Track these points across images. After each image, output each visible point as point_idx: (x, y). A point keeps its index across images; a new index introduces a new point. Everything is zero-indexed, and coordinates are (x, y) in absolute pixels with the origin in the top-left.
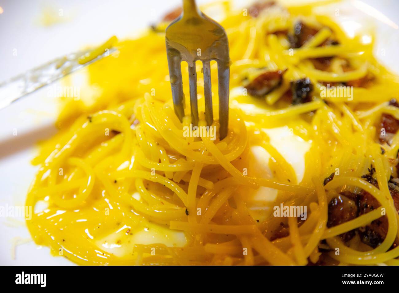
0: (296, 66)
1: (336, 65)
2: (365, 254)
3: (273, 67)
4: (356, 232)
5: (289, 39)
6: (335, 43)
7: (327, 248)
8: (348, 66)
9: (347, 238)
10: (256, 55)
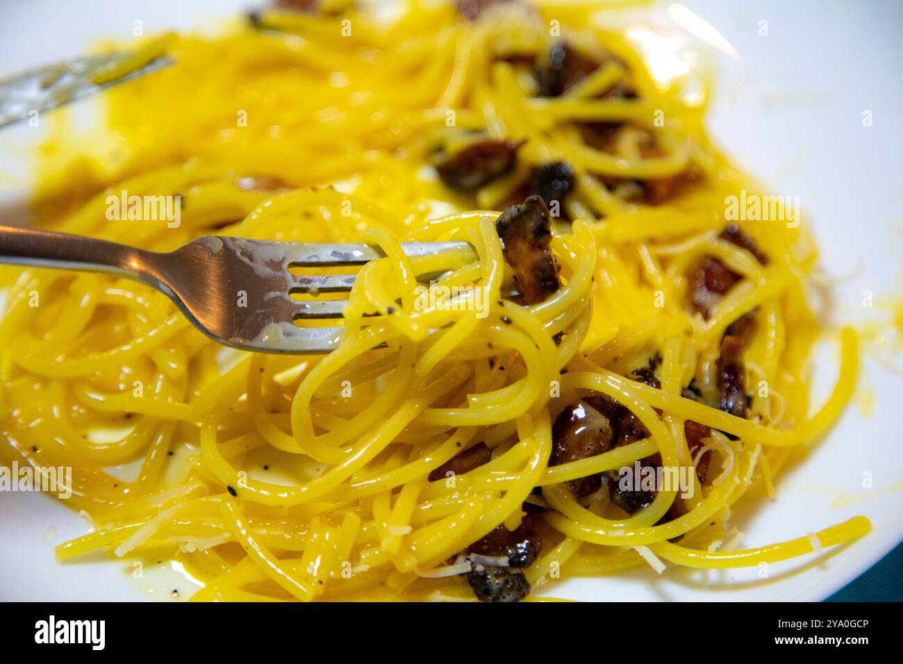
0: (547, 135)
1: (628, 141)
2: (615, 524)
3: (498, 131)
4: (604, 480)
5: (538, 76)
6: (631, 95)
7: (542, 504)
8: (651, 146)
9: (584, 489)
10: (465, 102)
